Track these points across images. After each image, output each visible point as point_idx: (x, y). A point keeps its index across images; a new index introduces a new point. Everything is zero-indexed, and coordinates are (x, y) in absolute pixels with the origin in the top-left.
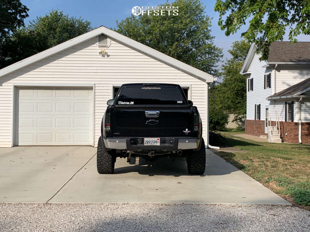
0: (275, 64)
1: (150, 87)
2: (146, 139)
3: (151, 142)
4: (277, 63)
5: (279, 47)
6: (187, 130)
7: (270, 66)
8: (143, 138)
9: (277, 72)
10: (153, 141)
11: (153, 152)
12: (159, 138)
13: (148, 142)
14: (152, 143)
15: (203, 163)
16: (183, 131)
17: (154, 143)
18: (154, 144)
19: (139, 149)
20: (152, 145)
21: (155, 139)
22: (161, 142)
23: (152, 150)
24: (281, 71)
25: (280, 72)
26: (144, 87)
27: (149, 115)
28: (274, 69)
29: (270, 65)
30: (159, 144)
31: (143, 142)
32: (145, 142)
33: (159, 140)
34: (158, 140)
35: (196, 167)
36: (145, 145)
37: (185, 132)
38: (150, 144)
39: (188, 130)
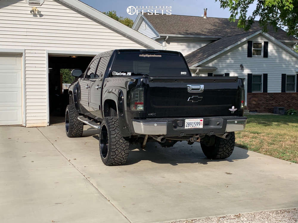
0: (166, 37)
1: (149, 54)
2: (187, 121)
3: (192, 124)
4: (168, 36)
5: (165, 20)
6: (233, 107)
7: (161, 38)
8: (184, 118)
9: (167, 44)
10: (195, 123)
11: (198, 136)
12: (202, 119)
13: (189, 124)
14: (195, 125)
15: (232, 146)
16: (229, 109)
17: (196, 125)
18: (196, 127)
19: (181, 134)
20: (194, 127)
21: (198, 120)
22: (205, 124)
23: (197, 135)
24: (171, 43)
25: (169, 44)
26: (142, 54)
27: (192, 89)
28: (165, 41)
29: (161, 36)
30: (201, 126)
31: (183, 125)
32: (186, 124)
33: (202, 122)
34: (200, 122)
35: (224, 151)
36: (186, 128)
37: (230, 110)
38: (192, 127)
39: (235, 108)
